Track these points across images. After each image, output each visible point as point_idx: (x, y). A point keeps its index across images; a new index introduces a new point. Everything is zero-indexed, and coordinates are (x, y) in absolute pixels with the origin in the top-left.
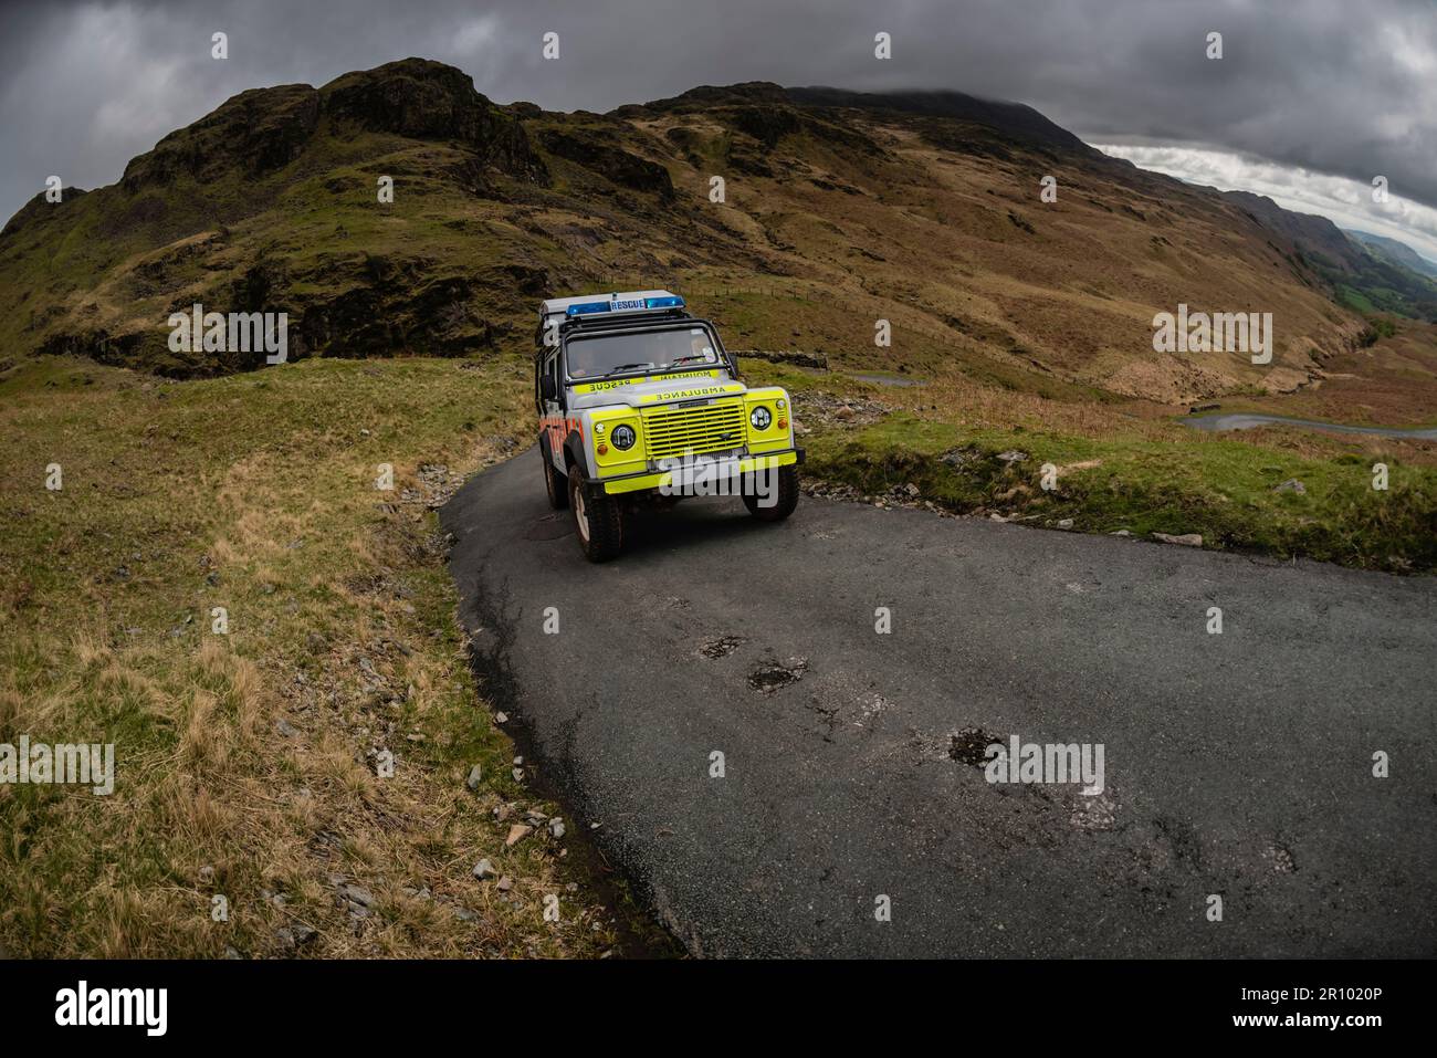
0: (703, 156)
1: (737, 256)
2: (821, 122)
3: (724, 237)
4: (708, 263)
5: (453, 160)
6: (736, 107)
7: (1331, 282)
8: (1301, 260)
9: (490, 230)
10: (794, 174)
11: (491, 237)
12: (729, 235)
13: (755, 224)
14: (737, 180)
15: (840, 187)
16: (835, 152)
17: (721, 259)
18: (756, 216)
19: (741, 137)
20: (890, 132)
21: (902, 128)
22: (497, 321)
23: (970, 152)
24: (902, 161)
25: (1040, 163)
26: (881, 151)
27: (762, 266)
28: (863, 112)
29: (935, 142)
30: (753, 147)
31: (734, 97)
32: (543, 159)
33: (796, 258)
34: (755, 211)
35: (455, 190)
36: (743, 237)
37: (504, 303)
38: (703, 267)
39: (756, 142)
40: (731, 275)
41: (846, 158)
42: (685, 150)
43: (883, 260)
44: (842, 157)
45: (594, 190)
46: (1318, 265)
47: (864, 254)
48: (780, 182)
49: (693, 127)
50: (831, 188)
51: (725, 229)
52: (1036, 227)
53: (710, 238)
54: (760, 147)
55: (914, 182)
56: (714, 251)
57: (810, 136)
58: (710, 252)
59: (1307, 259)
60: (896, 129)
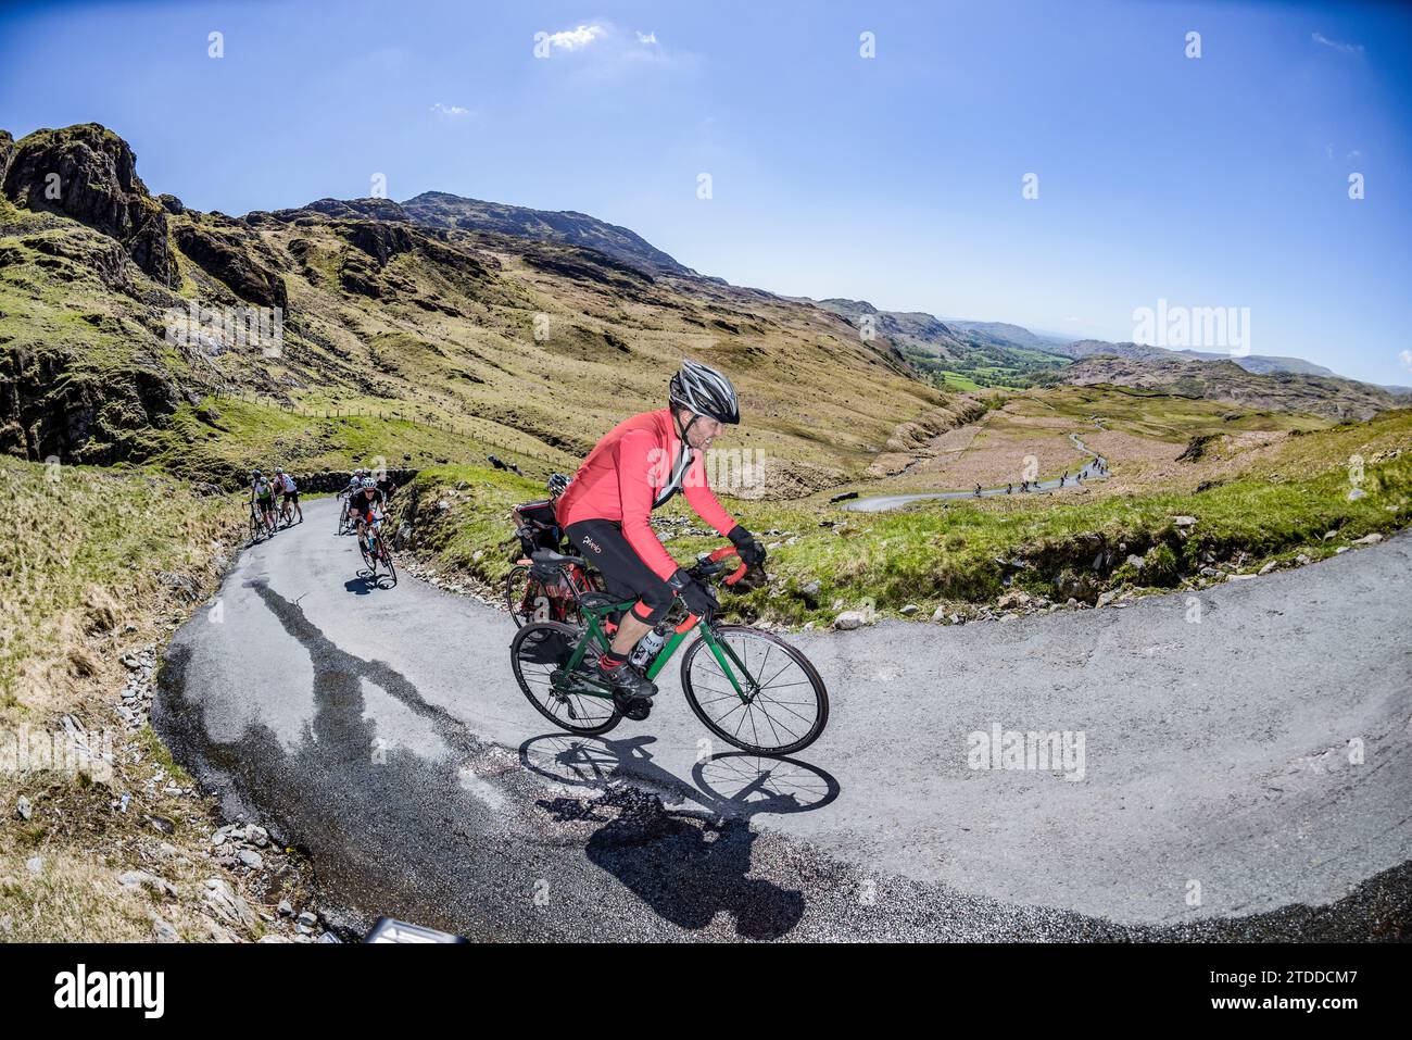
0: (318, 270)
1: (343, 376)
2: (431, 241)
3: (331, 357)
4: (318, 382)
5: (101, 246)
6: (355, 221)
7: (930, 371)
8: (899, 355)
9: (123, 328)
10: (400, 294)
11: (123, 337)
12: (335, 354)
13: (360, 344)
14: (346, 298)
15: (442, 308)
16: (441, 272)
17: (329, 380)
18: (363, 336)
19: (356, 253)
20: (493, 254)
21: (506, 251)
22: (122, 435)
23: (567, 275)
24: (504, 283)
25: (636, 284)
26: (485, 273)
27: (367, 388)
28: (469, 234)
29: (535, 265)
30: (364, 264)
31: (353, 212)
32: (177, 258)
33: (399, 381)
34: (359, 331)
35: (97, 279)
36: (348, 357)
37: (130, 415)
38: (313, 387)
39: (369, 259)
40: (340, 396)
41: (451, 279)
42: (303, 263)
43: (482, 382)
44: (448, 279)
45: (218, 298)
46: (915, 357)
47: (464, 376)
48: (386, 302)
49: (313, 240)
50: (434, 310)
51: (332, 349)
52: (632, 346)
53: (319, 357)
54: (372, 266)
55: (513, 304)
56: (322, 371)
57: (420, 256)
58: (319, 371)
59: (903, 353)
60: (501, 252)
